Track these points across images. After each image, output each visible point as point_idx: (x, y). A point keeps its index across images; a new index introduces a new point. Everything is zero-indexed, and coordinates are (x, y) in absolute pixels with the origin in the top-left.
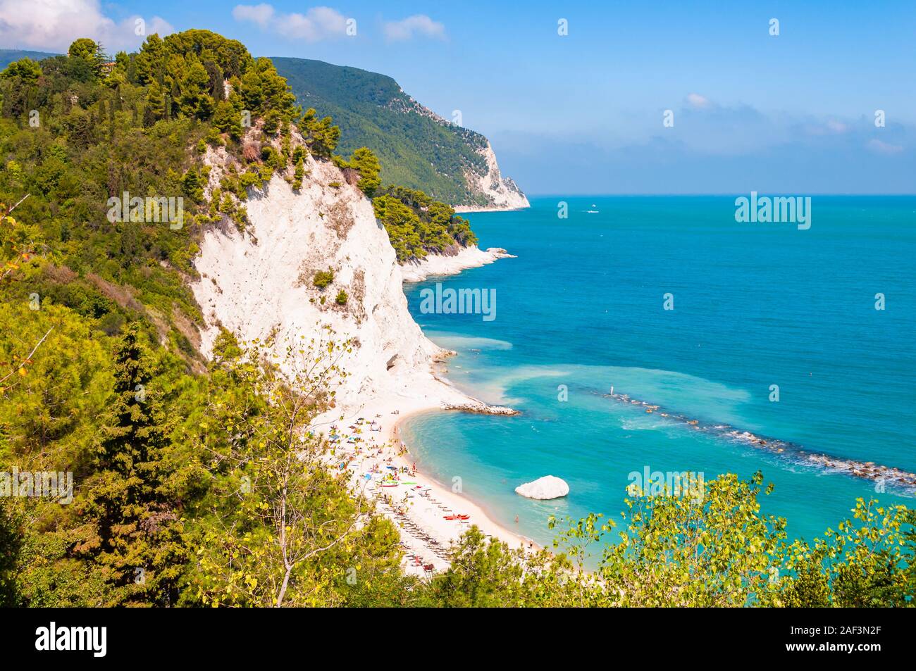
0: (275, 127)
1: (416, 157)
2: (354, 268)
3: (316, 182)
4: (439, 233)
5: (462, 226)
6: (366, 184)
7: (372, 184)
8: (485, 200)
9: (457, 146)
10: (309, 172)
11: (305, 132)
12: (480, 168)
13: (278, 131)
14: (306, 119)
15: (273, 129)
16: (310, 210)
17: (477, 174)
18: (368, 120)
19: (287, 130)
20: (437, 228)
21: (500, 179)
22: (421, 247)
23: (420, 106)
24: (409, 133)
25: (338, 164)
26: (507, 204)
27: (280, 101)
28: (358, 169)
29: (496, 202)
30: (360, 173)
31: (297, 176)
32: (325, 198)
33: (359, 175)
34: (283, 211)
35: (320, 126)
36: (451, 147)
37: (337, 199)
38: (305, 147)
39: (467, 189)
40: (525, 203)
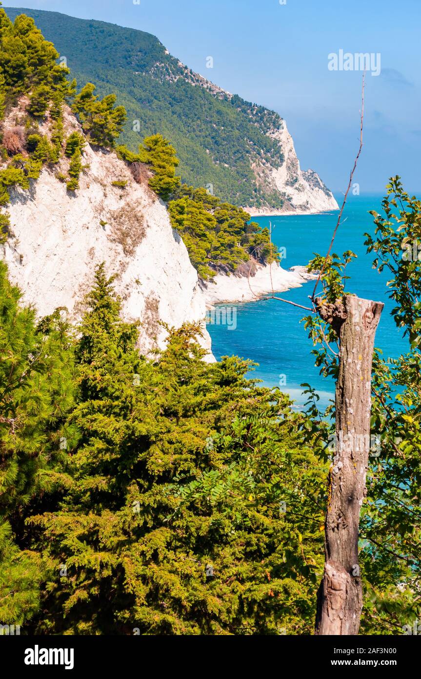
0: (43, 107)
1: (186, 141)
2: (146, 295)
3: (96, 180)
4: (231, 246)
5: (260, 236)
6: (161, 183)
7: (169, 183)
8: (279, 201)
9: (241, 127)
10: (88, 167)
11: (81, 114)
12: (272, 157)
13: (47, 113)
14: (83, 97)
15: (41, 111)
16: (89, 216)
17: (268, 165)
18: (121, 91)
19: (58, 113)
20: (228, 239)
21: (299, 172)
22: (207, 265)
23: (191, 72)
24: (177, 108)
25: (123, 157)
26: (309, 206)
27: (49, 73)
28: (150, 163)
29: (294, 202)
30: (151, 168)
31: (72, 173)
32: (107, 202)
33: (151, 170)
34: (54, 219)
35: (102, 107)
36: (233, 128)
37: (122, 203)
38: (81, 134)
39: (255, 185)
40: (333, 205)
